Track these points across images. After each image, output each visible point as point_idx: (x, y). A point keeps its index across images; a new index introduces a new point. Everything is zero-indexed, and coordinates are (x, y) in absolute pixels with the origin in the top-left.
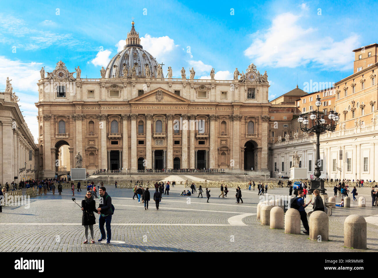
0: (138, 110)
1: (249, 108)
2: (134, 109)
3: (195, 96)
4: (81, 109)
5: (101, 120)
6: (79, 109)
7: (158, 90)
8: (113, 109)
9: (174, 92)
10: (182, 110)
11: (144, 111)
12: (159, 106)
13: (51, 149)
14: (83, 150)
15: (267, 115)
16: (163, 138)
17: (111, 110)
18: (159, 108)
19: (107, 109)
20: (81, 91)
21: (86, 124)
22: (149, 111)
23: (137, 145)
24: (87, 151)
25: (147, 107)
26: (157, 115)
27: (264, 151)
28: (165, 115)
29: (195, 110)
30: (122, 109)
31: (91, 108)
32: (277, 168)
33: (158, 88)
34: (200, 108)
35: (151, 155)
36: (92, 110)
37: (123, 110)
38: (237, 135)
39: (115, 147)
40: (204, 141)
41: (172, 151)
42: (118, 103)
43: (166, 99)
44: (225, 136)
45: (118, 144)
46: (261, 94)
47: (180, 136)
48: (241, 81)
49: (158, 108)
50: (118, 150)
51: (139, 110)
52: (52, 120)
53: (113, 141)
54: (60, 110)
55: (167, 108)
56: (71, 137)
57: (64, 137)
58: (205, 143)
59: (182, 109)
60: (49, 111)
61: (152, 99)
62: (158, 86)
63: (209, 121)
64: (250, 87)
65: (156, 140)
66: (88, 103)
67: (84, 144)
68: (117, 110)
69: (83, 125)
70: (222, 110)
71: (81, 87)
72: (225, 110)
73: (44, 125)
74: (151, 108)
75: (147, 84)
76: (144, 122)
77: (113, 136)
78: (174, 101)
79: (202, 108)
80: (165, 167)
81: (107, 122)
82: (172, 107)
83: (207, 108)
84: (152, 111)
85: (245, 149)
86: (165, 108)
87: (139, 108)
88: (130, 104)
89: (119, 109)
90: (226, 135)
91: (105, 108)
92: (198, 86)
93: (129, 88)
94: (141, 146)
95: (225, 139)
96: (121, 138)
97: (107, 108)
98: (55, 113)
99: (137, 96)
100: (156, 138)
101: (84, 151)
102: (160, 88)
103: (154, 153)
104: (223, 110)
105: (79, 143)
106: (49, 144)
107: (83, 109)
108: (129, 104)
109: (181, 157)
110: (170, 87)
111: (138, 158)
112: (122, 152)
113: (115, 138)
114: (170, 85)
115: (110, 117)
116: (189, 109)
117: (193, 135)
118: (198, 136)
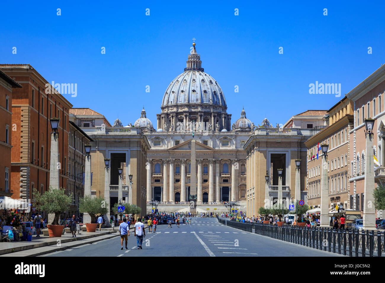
2: (172, 155)
3: (220, 145)
7: (190, 141)
9: (203, 143)
17: (155, 156)
23: (174, 183)
25: (181, 154)
29: (219, 155)
30: (163, 155)
34: (223, 153)
39: (157, 184)
40: (228, 180)
41: (201, 187)
42: (160, 151)
43: (197, 148)
45: (160, 182)
47: (207, 176)
50: (160, 186)
53: (156, 179)
55: (197, 154)
58: (228, 181)
59: (209, 155)
61: (186, 148)
63: (231, 164)
65: (189, 179)
68: (159, 156)
70: (241, 155)
72: (244, 155)
75: (182, 136)
76: (180, 166)
78: (203, 149)
79: (225, 154)
83: (229, 154)
84: (185, 156)
87: (176, 154)
90: (244, 175)
92: (222, 137)
93: (168, 140)
94: (177, 184)
95: (244, 178)
96: (162, 178)
99: (175, 145)
100: (189, 177)
102: (191, 139)
103: (187, 189)
108: (168, 151)
109: (209, 192)
110: (200, 138)
111: (175, 193)
112: (163, 188)
113: (157, 177)
114: (200, 137)
115: (154, 161)
116: (215, 155)
117: (218, 175)
118: (222, 176)
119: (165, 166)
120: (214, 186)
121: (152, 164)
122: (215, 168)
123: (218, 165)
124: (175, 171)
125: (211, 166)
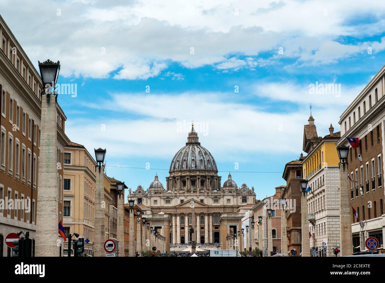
0: (180, 211)
2: (178, 210)
3: (212, 202)
9: (200, 201)
10: (204, 211)
11: (184, 212)
20: (150, 201)
22: (186, 211)
23: (180, 230)
25: (185, 209)
28: (195, 213)
29: (212, 210)
31: (155, 210)
34: (215, 209)
35: (188, 235)
37: (172, 211)
41: (199, 233)
42: (170, 207)
46: (250, 200)
47: (204, 224)
50: (170, 232)
55: (196, 209)
58: (218, 228)
63: (220, 215)
64: (243, 196)
68: (169, 211)
70: (227, 209)
71: (150, 199)
72: (229, 209)
75: (185, 197)
76: (184, 217)
78: (200, 206)
82: (199, 209)
83: (218, 209)
84: (188, 211)
92: (213, 197)
93: (176, 199)
94: (182, 230)
96: (172, 226)
97: (164, 210)
99: (180, 203)
100: (191, 226)
108: (175, 208)
109: (205, 236)
110: (198, 198)
111: (181, 237)
112: (172, 234)
116: (209, 210)
117: (211, 224)
118: (214, 224)
119: (174, 218)
122: (209, 219)
123: (211, 217)
124: (181, 222)
125: (206, 218)
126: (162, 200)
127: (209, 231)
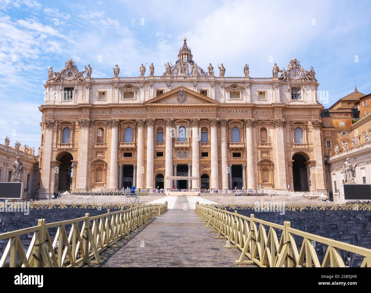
0: (155, 114)
1: (294, 112)
2: (151, 113)
3: (227, 97)
4: (88, 113)
5: (111, 127)
6: (86, 114)
7: (179, 90)
8: (126, 113)
9: (199, 93)
10: (209, 114)
11: (163, 115)
12: (181, 109)
13: (51, 162)
14: (88, 164)
15: (318, 120)
16: (186, 148)
17: (124, 115)
18: (182, 111)
19: (119, 114)
20: (90, 93)
21: (94, 131)
22: (168, 115)
23: (154, 158)
24: (93, 165)
25: (166, 110)
26: (180, 120)
27: (318, 165)
28: (189, 120)
29: (226, 113)
30: (137, 113)
31: (101, 113)
32: (337, 188)
33: (179, 88)
34: (232, 111)
35: (171, 170)
36: (102, 114)
37: (138, 115)
38: (281, 145)
39: (127, 161)
40: (240, 153)
41: (198, 165)
42: (132, 106)
43: (190, 101)
44: (266, 147)
45: (131, 156)
47: (208, 146)
48: (281, 79)
49: (180, 112)
50: (131, 163)
51: (157, 114)
52: (56, 127)
53: (126, 152)
54: (65, 114)
55: (191, 111)
56: (75, 147)
57: (68, 147)
58: (241, 155)
59: (209, 112)
60: (52, 116)
61: (174, 101)
62: (180, 85)
63: (244, 127)
64: (294, 86)
65: (179, 151)
66: (97, 107)
67: (90, 156)
68: (130, 115)
69: (89, 132)
70: (260, 113)
71: (91, 88)
72: (264, 113)
73: (45, 133)
74: (172, 111)
75: (167, 82)
76: (164, 129)
77: (125, 146)
78: (200, 103)
79: (235, 111)
80: (189, 186)
81: (119, 129)
82: (197, 110)
83: (241, 111)
84: (173, 115)
85: (293, 163)
86: (188, 111)
87: (157, 111)
88: (146, 107)
89: (134, 113)
90: (266, 144)
91: (117, 112)
92: (229, 85)
93: (145, 88)
94: (159, 158)
95: (267, 150)
96: (135, 149)
97: (119, 112)
98: (59, 119)
99: (155, 96)
100: (178, 148)
101: (90, 165)
102: (182, 87)
103: (175, 168)
104: (262, 114)
105: (84, 155)
106: (49, 156)
107: (91, 113)
108: (144, 106)
109: (210, 174)
110: (195, 86)
111: (156, 174)
112: (136, 167)
113: (128, 149)
114: (195, 84)
115: (123, 123)
116: (219, 112)
117: (224, 145)
118: (231, 146)
119: (140, 131)
120: (219, 163)
121: (121, 127)
122: (219, 134)
123: (224, 130)
124: (156, 139)
125: (213, 131)
126: (116, 91)
127: (219, 162)
